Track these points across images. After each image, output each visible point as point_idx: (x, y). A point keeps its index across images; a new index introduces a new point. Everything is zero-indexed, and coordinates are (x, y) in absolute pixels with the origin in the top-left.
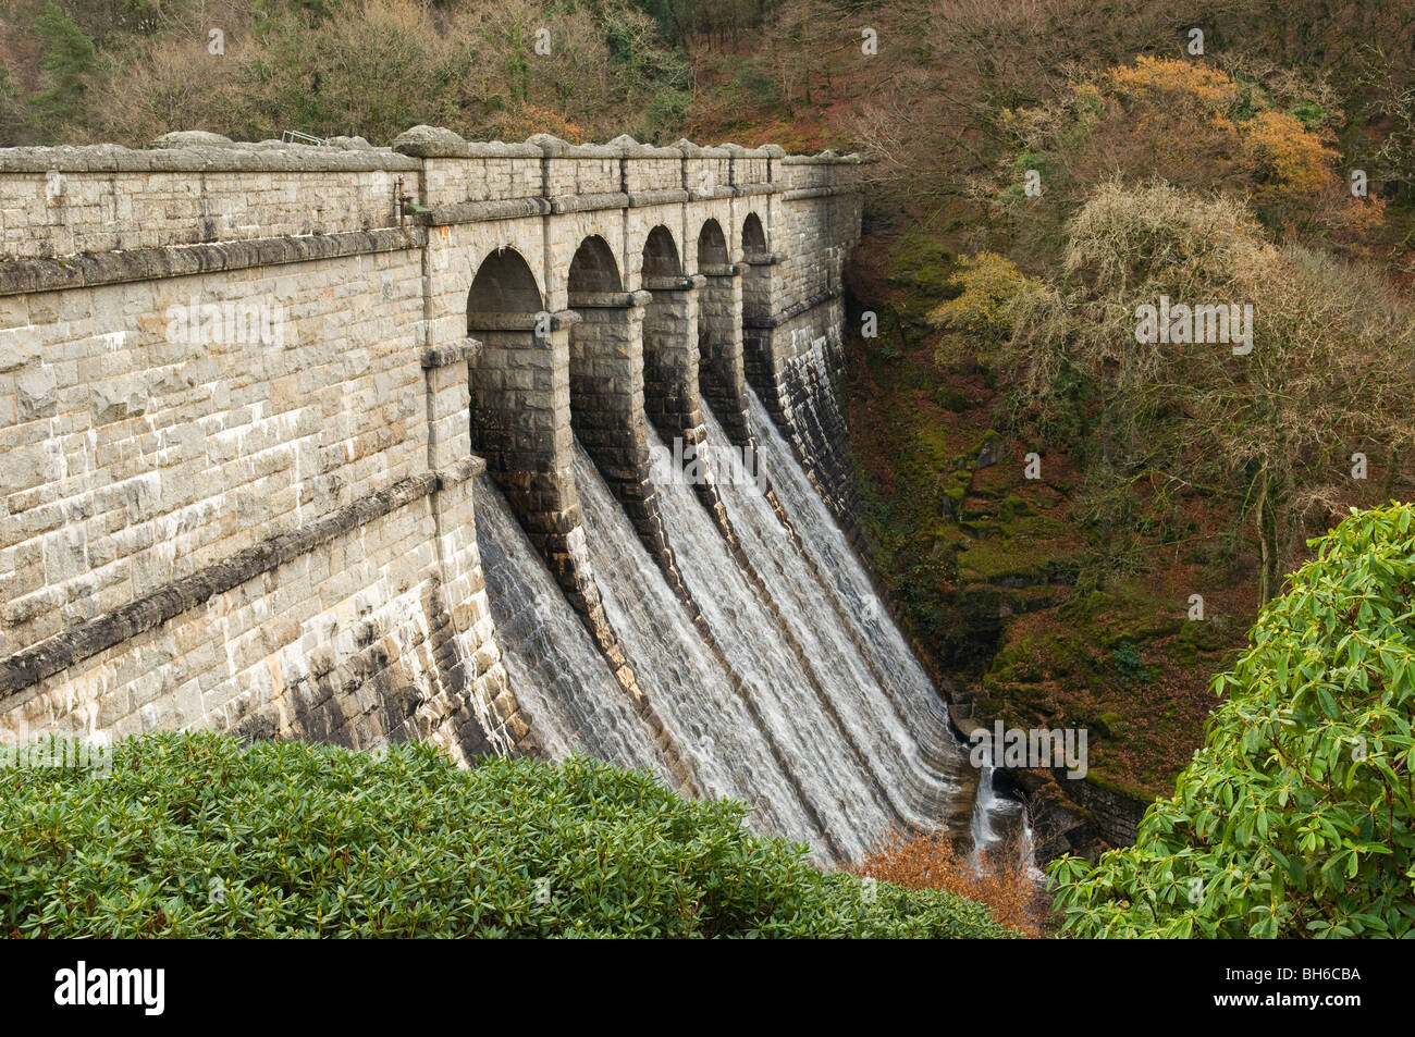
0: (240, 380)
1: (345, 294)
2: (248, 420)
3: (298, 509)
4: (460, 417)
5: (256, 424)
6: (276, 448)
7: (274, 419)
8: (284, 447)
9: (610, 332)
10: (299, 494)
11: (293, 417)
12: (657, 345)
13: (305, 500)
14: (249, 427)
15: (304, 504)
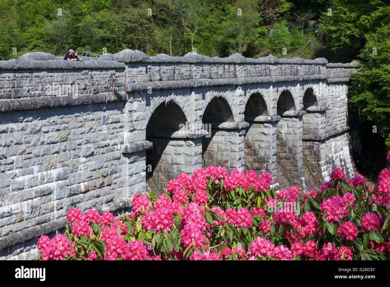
0: (28, 156)
1: (82, 120)
2: (32, 172)
3: (55, 212)
4: (141, 175)
5: (35, 175)
6: (45, 185)
7: (45, 173)
8: (49, 185)
9: (229, 140)
10: (55, 205)
11: (54, 173)
12: (257, 147)
13: (59, 208)
14: (32, 176)
15: (58, 210)
